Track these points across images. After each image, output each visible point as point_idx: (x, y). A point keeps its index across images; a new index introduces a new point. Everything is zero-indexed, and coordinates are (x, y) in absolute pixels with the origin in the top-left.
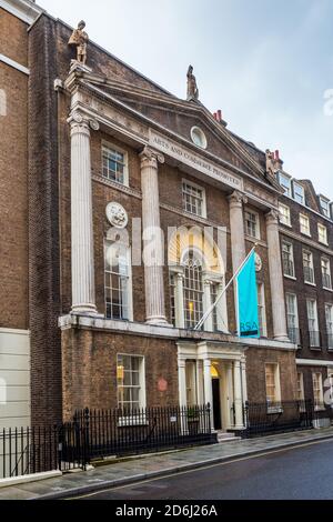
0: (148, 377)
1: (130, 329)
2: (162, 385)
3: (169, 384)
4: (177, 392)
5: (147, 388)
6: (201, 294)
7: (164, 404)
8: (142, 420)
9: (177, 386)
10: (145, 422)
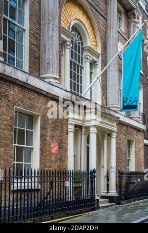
0: (43, 137)
1: (29, 82)
2: (54, 147)
3: (60, 148)
4: (66, 157)
5: (41, 149)
6: (82, 68)
7: (54, 167)
8: (34, 184)
9: (66, 151)
10: (37, 186)
